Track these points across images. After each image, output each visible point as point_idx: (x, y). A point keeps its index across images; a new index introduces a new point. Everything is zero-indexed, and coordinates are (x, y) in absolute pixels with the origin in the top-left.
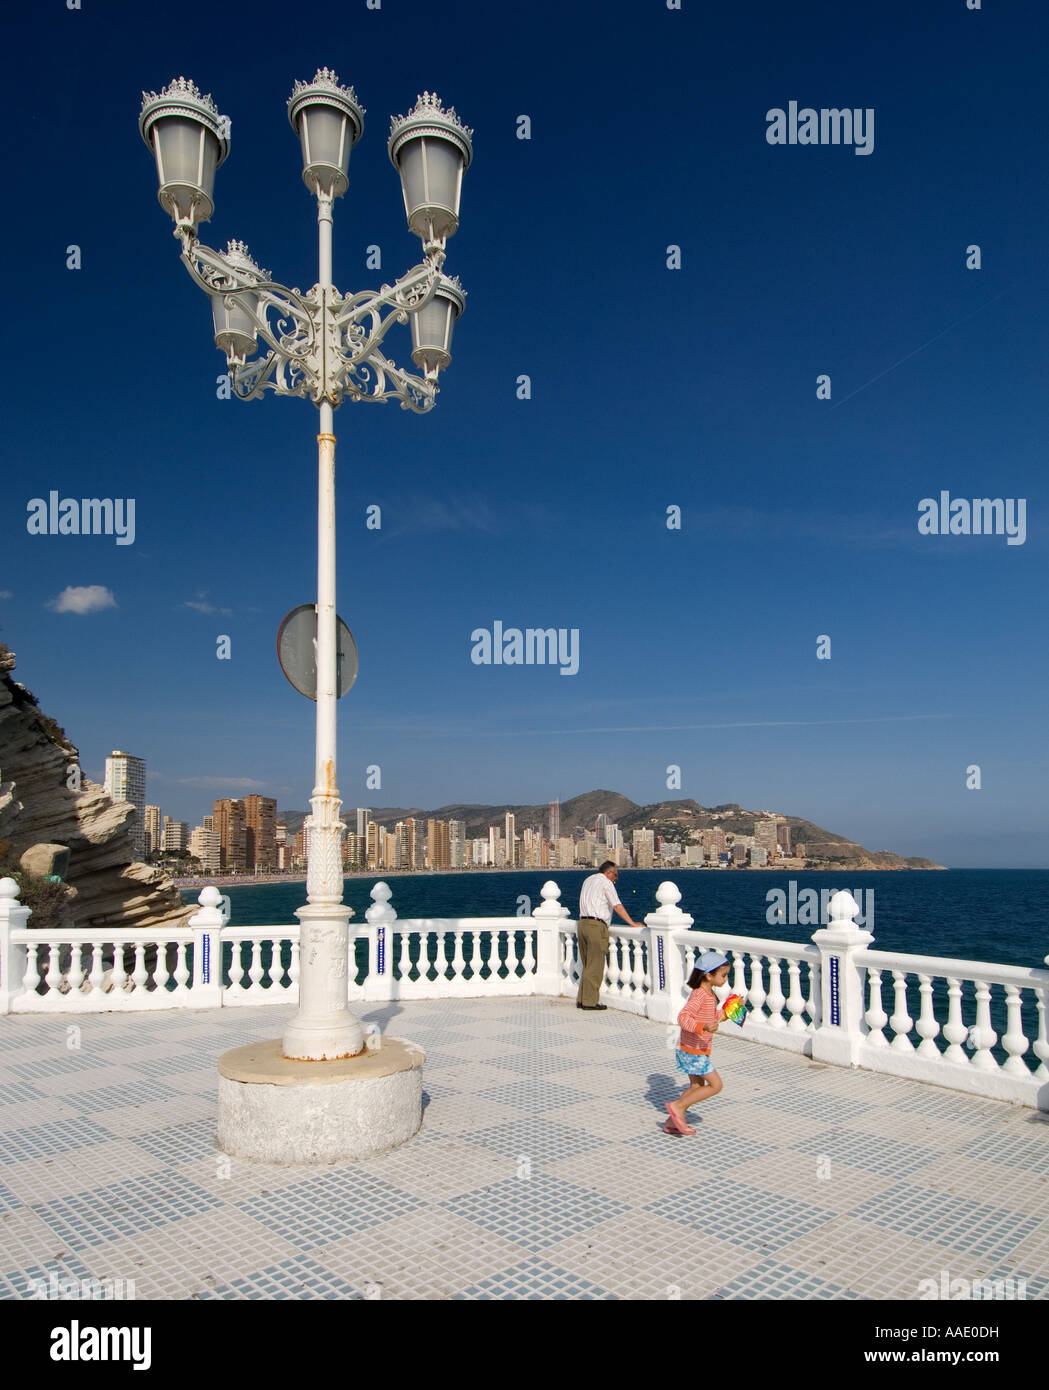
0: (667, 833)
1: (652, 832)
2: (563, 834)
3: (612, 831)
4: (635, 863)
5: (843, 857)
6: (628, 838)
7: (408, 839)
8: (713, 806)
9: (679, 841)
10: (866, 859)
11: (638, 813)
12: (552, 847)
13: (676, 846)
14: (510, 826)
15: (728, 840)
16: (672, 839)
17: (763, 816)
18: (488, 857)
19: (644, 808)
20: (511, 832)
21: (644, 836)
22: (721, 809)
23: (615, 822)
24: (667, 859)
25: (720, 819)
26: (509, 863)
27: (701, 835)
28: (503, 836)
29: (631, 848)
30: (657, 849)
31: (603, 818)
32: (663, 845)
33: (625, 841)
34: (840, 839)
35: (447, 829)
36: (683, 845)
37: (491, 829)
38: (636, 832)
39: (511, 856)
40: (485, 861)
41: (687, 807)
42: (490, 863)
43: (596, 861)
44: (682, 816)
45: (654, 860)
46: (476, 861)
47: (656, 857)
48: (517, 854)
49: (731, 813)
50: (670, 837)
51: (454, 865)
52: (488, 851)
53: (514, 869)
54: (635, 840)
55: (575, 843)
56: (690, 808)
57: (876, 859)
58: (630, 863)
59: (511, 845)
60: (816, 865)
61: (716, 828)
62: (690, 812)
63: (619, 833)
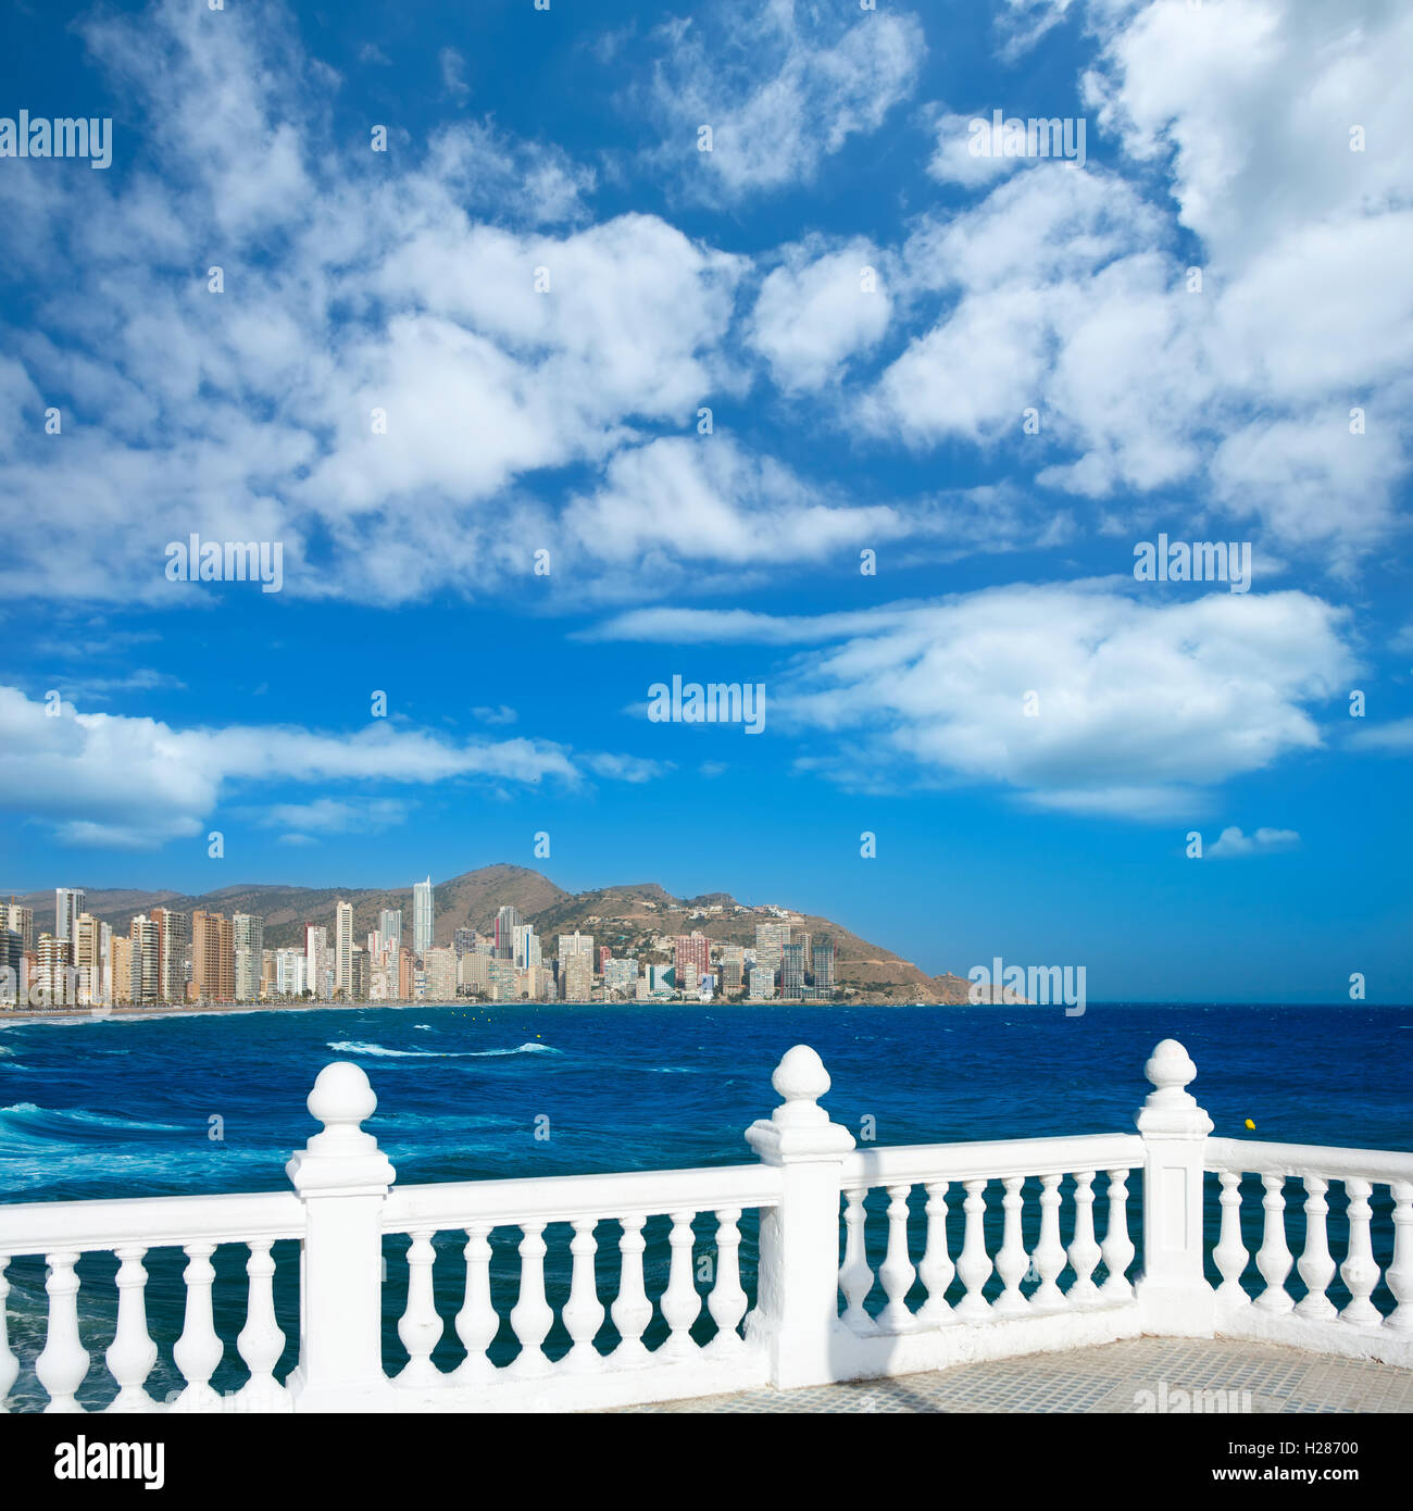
0: (617, 941)
1: (590, 940)
2: (439, 941)
3: (523, 937)
4: (562, 994)
5: (889, 984)
6: (550, 949)
7: (156, 947)
8: (691, 897)
9: (635, 957)
10: (922, 988)
11: (568, 907)
12: (419, 965)
13: (628, 966)
14: (345, 923)
15: (713, 954)
16: (624, 951)
17: (768, 914)
18: (305, 984)
19: (576, 898)
20: (345, 937)
21: (576, 946)
22: (703, 901)
23: (527, 921)
24: (615, 986)
25: (701, 919)
26: (341, 992)
27: (671, 945)
28: (332, 944)
29: (556, 966)
30: (598, 968)
31: (507, 912)
32: (610, 963)
33: (544, 956)
34: (884, 955)
35: (230, 928)
36: (642, 963)
37: (311, 930)
38: (564, 940)
39: (345, 981)
40: (298, 989)
41: (647, 897)
42: (307, 993)
43: (495, 989)
44: (639, 912)
45: (594, 988)
46: (283, 990)
47: (597, 984)
48: (356, 977)
49: (718, 908)
50: (620, 948)
51: (241, 996)
52: (305, 970)
53: (350, 1004)
54: (563, 952)
55: (459, 956)
56: (654, 899)
57: (933, 987)
58: (552, 995)
59: (345, 958)
60: (848, 996)
61: (695, 934)
62: (652, 905)
63: (535, 940)
